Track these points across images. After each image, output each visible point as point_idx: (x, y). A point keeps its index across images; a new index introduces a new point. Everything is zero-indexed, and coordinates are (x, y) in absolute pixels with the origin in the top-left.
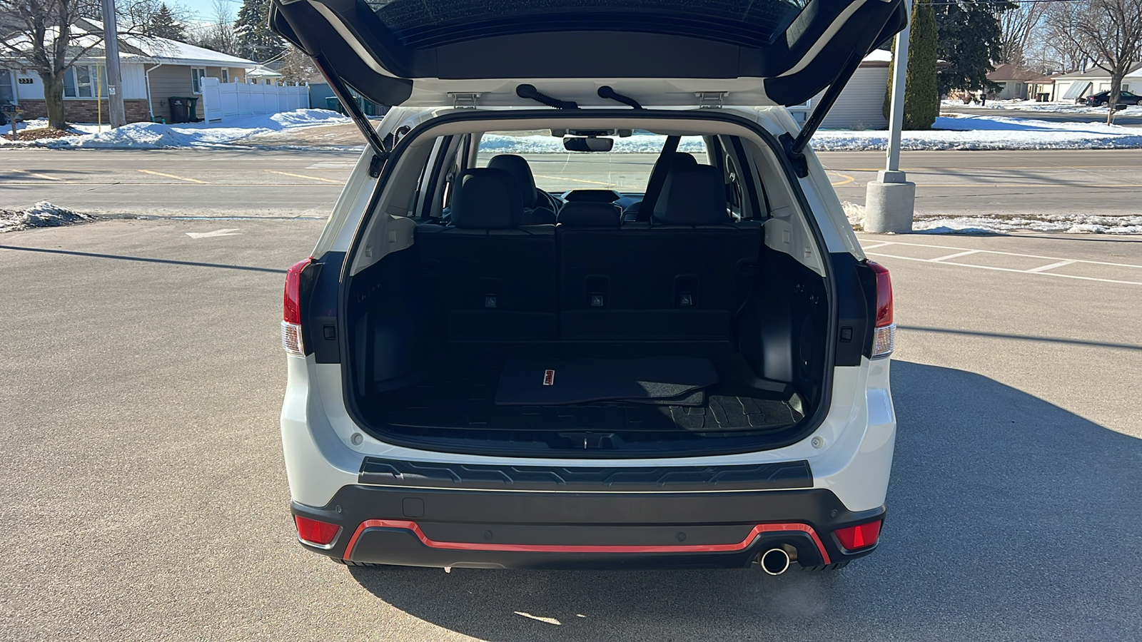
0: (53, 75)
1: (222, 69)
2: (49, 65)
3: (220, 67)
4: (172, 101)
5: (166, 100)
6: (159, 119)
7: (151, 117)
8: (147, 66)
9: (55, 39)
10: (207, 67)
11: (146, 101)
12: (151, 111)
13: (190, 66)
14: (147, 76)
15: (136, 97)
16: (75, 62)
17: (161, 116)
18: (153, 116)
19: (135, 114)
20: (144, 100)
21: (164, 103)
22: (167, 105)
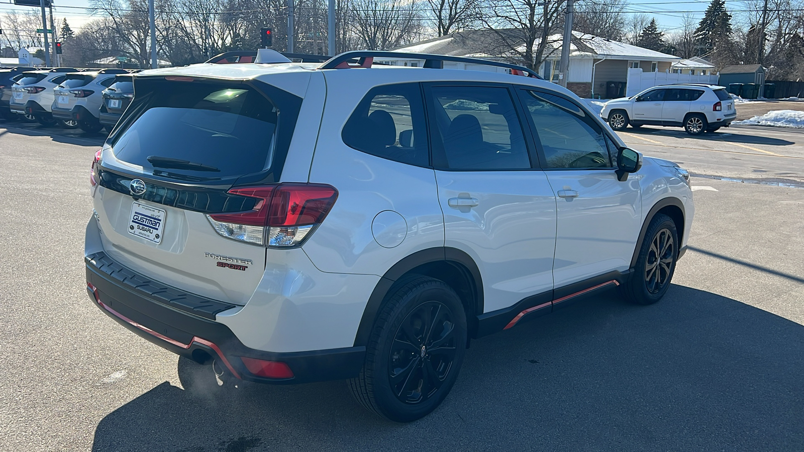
0: (533, 67)
1: (653, 62)
2: (532, 61)
3: (651, 61)
4: (609, 83)
5: (605, 83)
6: (596, 96)
7: (592, 94)
8: (595, 60)
9: (539, 44)
10: (641, 61)
11: (591, 84)
12: (592, 91)
13: (628, 60)
14: (594, 67)
15: (585, 81)
16: (547, 58)
17: (598, 94)
18: (593, 94)
19: (582, 92)
20: (589, 83)
21: (603, 85)
22: (605, 86)
